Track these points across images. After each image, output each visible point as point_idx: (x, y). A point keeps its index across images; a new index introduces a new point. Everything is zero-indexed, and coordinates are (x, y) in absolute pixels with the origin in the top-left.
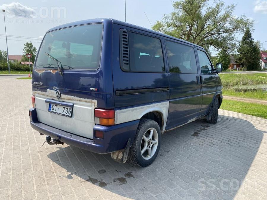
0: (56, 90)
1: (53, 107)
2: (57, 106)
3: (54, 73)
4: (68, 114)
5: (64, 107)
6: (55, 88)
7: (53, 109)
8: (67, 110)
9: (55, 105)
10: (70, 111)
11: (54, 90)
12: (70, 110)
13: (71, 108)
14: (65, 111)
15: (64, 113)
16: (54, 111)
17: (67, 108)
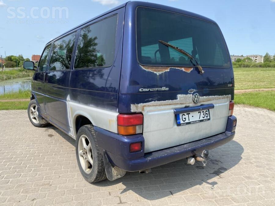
0: (193, 94)
1: (184, 117)
2: (190, 114)
3: (188, 72)
4: (205, 118)
5: (199, 112)
6: (192, 91)
7: (184, 120)
8: (204, 114)
9: (185, 114)
10: (207, 114)
11: (190, 94)
12: (207, 112)
13: (207, 110)
14: (202, 115)
15: (201, 119)
16: (187, 121)
17: (203, 112)
